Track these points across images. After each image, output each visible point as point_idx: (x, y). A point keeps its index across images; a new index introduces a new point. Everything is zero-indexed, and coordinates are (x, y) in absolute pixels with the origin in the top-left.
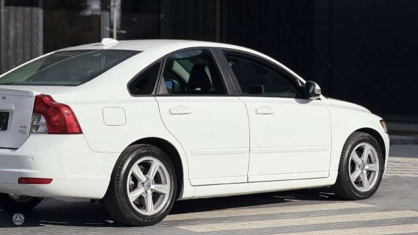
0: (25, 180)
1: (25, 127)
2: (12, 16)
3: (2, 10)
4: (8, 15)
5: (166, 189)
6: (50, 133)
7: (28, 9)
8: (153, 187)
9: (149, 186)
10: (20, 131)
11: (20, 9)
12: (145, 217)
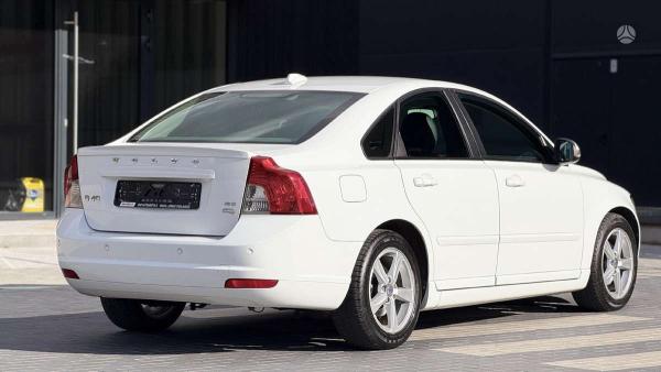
1: (234, 204)
5: (409, 294)
6: (272, 213)
8: (396, 291)
9: (391, 290)
10: (225, 210)
12: (388, 336)
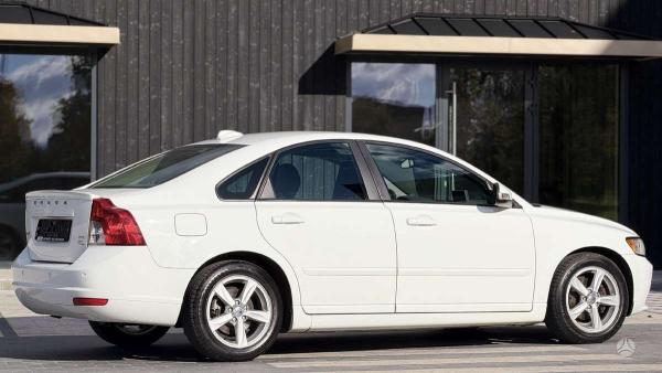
0: (80, 301)
1: (83, 237)
2: (308, 108)
3: (295, 100)
4: (302, 107)
5: (265, 317)
6: (107, 244)
7: (330, 98)
10: (79, 243)
11: (319, 98)
